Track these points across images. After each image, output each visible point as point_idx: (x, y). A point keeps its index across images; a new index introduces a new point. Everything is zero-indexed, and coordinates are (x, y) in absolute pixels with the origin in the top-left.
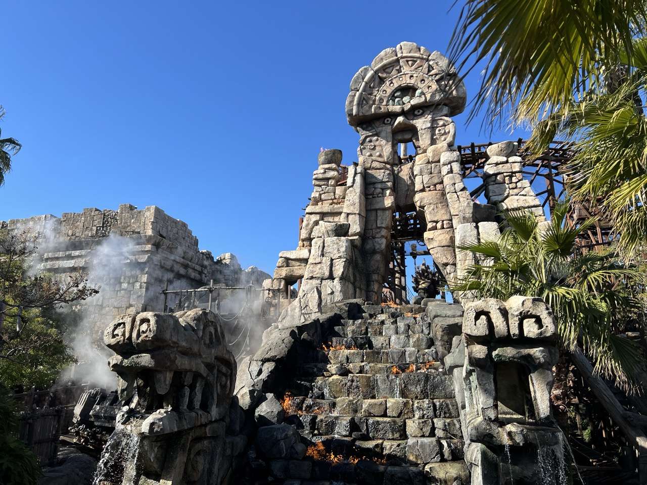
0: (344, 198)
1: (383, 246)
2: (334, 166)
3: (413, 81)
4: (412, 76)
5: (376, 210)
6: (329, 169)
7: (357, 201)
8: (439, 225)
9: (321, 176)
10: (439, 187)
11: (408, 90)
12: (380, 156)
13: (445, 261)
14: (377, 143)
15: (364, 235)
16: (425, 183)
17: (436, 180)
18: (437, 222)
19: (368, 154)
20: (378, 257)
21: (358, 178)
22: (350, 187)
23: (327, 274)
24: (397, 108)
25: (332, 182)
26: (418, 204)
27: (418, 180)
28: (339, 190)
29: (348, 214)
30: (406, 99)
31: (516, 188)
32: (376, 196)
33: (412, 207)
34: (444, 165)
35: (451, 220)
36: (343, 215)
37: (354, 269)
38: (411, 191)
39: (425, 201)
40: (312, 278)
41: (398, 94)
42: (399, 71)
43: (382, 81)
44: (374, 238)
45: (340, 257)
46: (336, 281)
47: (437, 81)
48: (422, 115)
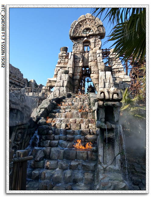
0: (68, 62)
1: (79, 78)
2: (65, 52)
3: (90, 27)
4: (90, 25)
5: (77, 67)
6: (64, 53)
7: (72, 63)
8: (95, 72)
9: (61, 55)
10: (96, 61)
11: (88, 29)
12: (79, 50)
13: (96, 83)
14: (78, 46)
15: (73, 74)
16: (92, 59)
17: (95, 59)
18: (94, 71)
19: (76, 49)
20: (77, 81)
21: (72, 56)
22: (69, 59)
23: (62, 85)
24: (85, 35)
25: (64, 57)
26: (89, 66)
27: (90, 58)
28: (66, 60)
29: (69, 68)
30: (87, 32)
31: (117, 62)
32: (77, 62)
33: (88, 67)
34: (98, 54)
35: (98, 71)
36: (67, 68)
37: (70, 84)
38: (88, 62)
39: (92, 65)
40: (57, 86)
41: (85, 30)
42: (86, 23)
43: (81, 25)
44: (76, 75)
45: (66, 80)
46: (64, 87)
47: (97, 27)
48: (92, 38)
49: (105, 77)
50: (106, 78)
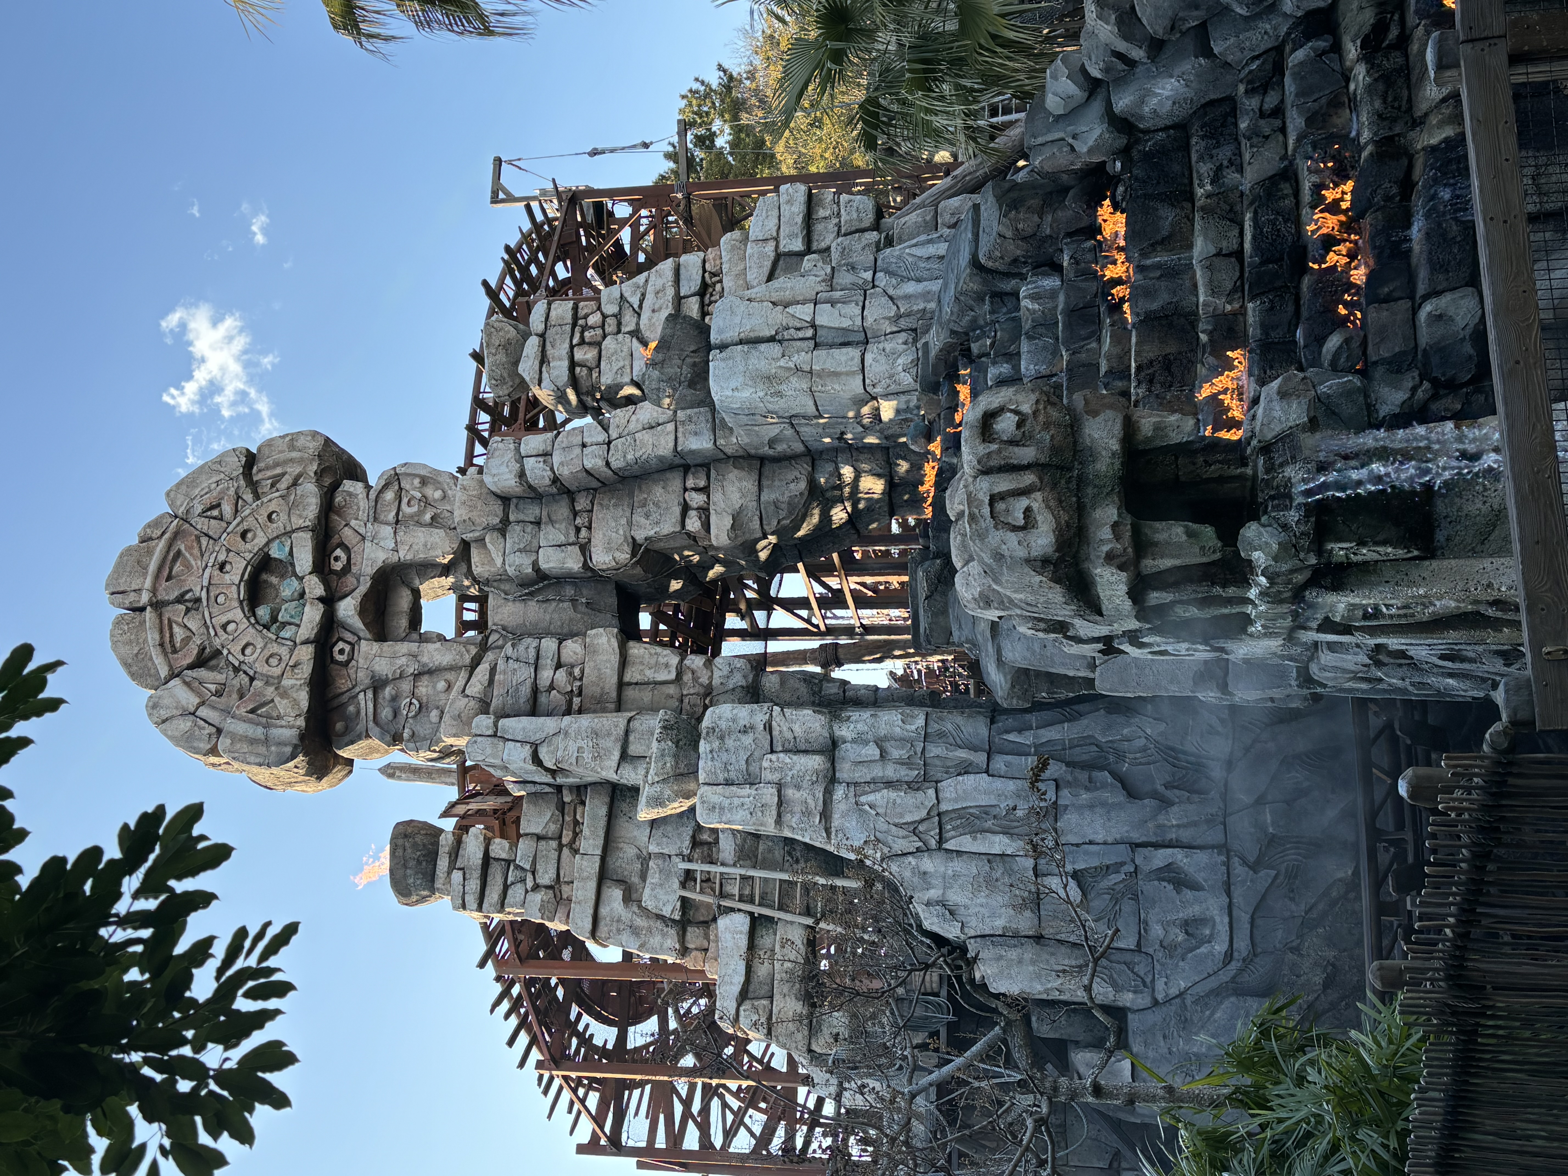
2: (446, 840)
3: (238, 566)
4: (222, 567)
5: (621, 685)
8: (696, 499)
9: (474, 885)
10: (582, 503)
11: (262, 582)
12: (449, 680)
16: (562, 539)
17: (562, 510)
18: (685, 508)
21: (513, 725)
23: (816, 762)
24: (313, 614)
26: (625, 559)
27: (552, 562)
28: (535, 820)
29: (624, 756)
30: (288, 589)
32: (578, 683)
34: (522, 474)
36: (625, 774)
39: (618, 536)
40: (826, 815)
41: (263, 610)
42: (193, 606)
43: (208, 658)
45: (768, 727)
46: (841, 731)
47: (258, 497)
48: (347, 550)
49: (763, 347)
50: (771, 339)
